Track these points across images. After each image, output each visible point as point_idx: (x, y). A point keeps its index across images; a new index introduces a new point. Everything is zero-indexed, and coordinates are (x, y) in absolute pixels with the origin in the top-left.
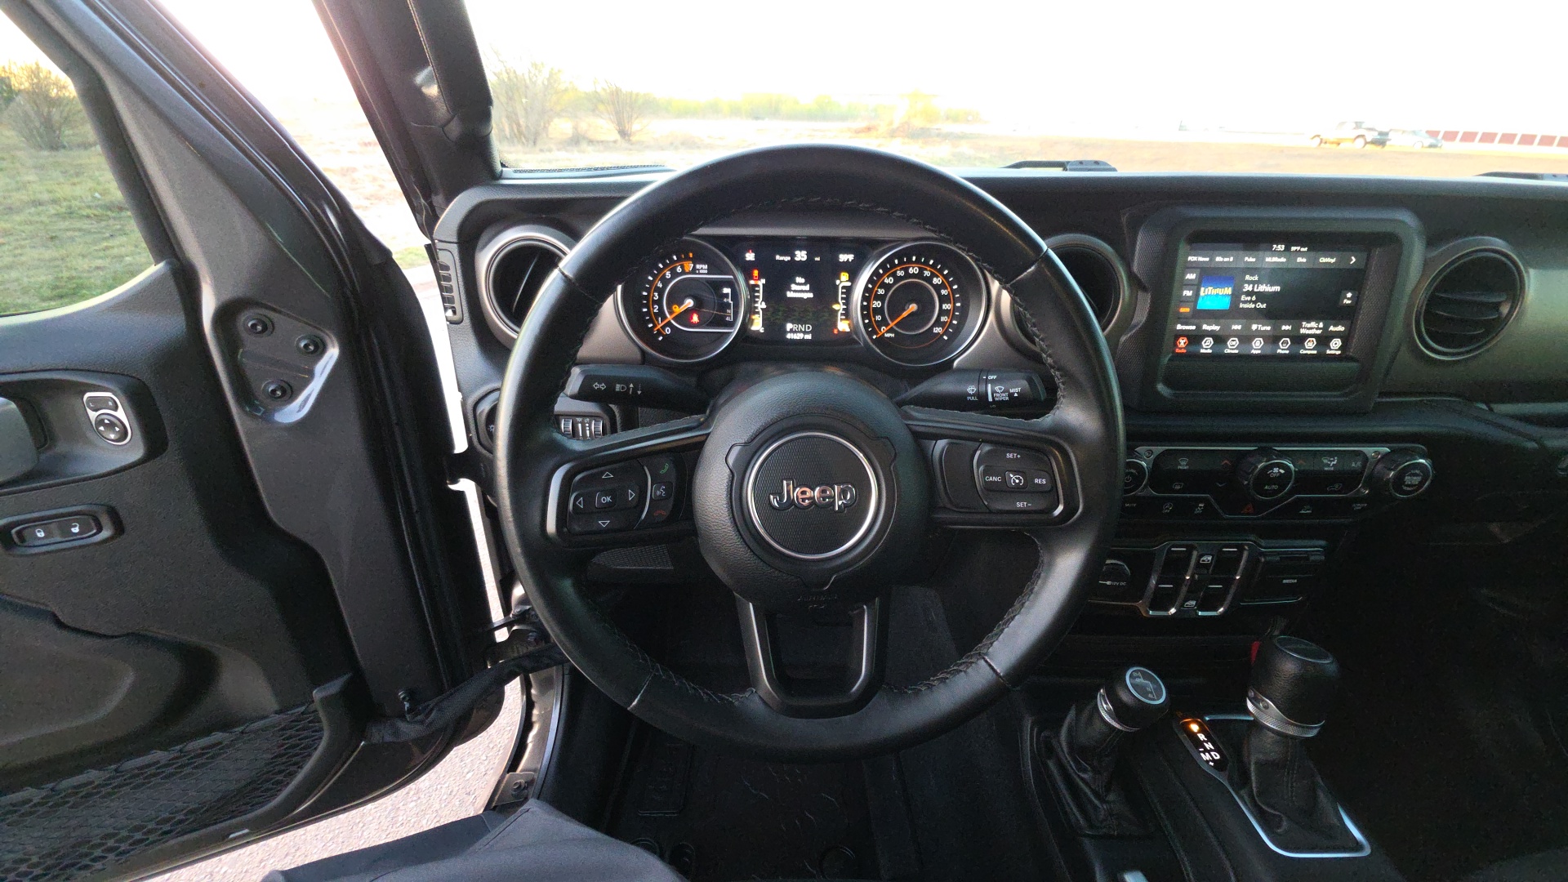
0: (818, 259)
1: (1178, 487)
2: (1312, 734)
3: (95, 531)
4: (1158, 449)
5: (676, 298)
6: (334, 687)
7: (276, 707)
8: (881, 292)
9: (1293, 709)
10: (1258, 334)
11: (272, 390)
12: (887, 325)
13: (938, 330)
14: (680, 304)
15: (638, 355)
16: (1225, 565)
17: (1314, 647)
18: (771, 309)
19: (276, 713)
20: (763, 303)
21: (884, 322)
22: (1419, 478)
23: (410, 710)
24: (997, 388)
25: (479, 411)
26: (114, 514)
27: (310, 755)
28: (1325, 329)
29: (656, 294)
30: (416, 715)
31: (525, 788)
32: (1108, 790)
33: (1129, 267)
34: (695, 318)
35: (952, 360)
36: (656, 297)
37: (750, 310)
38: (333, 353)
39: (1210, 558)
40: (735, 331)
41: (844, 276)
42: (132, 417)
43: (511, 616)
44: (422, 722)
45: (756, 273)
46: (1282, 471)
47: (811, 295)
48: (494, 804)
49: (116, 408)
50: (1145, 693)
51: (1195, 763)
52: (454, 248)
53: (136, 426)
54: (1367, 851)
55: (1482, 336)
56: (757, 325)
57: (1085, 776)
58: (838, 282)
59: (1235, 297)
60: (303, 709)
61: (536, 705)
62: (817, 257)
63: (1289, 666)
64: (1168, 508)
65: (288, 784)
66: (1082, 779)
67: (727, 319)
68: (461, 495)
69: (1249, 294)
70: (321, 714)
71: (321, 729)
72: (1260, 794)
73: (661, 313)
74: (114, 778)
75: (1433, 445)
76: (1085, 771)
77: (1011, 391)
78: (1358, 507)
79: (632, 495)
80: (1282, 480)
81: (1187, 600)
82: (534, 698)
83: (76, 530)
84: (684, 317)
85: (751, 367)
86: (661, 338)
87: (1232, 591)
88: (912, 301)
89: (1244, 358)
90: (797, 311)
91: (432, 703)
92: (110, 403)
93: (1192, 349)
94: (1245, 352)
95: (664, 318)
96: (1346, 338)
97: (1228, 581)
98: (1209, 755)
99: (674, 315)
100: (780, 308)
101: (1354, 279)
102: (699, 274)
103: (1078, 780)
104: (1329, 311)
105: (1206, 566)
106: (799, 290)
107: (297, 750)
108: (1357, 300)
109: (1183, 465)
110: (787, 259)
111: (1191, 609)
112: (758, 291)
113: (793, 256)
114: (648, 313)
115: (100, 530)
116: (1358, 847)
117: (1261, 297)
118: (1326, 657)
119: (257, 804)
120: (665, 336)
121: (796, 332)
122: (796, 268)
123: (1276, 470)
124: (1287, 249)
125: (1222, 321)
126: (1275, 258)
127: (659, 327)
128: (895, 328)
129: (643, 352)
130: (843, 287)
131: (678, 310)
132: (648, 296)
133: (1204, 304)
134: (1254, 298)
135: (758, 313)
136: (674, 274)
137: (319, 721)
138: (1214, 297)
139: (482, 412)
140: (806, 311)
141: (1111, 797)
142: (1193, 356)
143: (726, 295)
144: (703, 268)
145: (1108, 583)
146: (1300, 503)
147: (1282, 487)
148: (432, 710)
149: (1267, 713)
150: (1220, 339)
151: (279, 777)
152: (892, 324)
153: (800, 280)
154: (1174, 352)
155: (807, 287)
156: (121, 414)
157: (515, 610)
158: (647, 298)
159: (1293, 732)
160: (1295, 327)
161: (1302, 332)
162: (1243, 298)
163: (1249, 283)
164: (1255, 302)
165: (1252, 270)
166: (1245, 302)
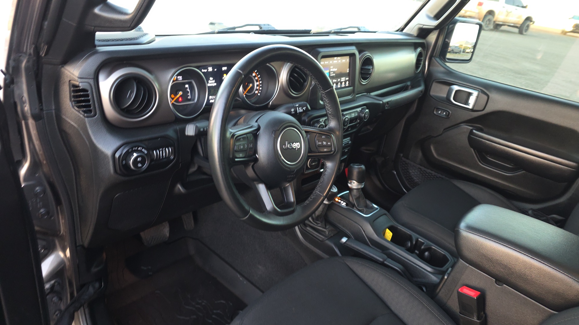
0: (216, 70)
2: (362, 187)
9: (359, 181)
13: (256, 92)
17: (358, 164)
22: (367, 115)
28: (345, 79)
32: (326, 226)
34: (181, 99)
35: (270, 102)
41: (225, 76)
47: (214, 84)
51: (341, 207)
54: (379, 209)
55: (369, 77)
57: (319, 225)
58: (223, 78)
63: (356, 170)
67: (189, 98)
69: (332, 71)
72: (358, 206)
75: (367, 106)
78: (357, 125)
80: (348, 121)
84: (177, 100)
90: (211, 91)
96: (349, 81)
98: (344, 204)
102: (178, 80)
104: (346, 74)
106: (211, 82)
108: (349, 70)
110: (206, 71)
113: (208, 70)
116: (377, 209)
117: (334, 72)
118: (362, 165)
121: (213, 99)
123: (346, 119)
124: (337, 58)
126: (336, 61)
129: (176, 116)
140: (215, 90)
141: (327, 227)
143: (187, 88)
144: (179, 78)
145: (314, 164)
147: (348, 123)
149: (354, 185)
152: (246, 92)
153: (211, 79)
155: (214, 81)
159: (360, 187)
160: (341, 80)
161: (342, 81)
162: (331, 73)
163: (332, 68)
164: (333, 74)
165: (332, 65)
166: (331, 74)
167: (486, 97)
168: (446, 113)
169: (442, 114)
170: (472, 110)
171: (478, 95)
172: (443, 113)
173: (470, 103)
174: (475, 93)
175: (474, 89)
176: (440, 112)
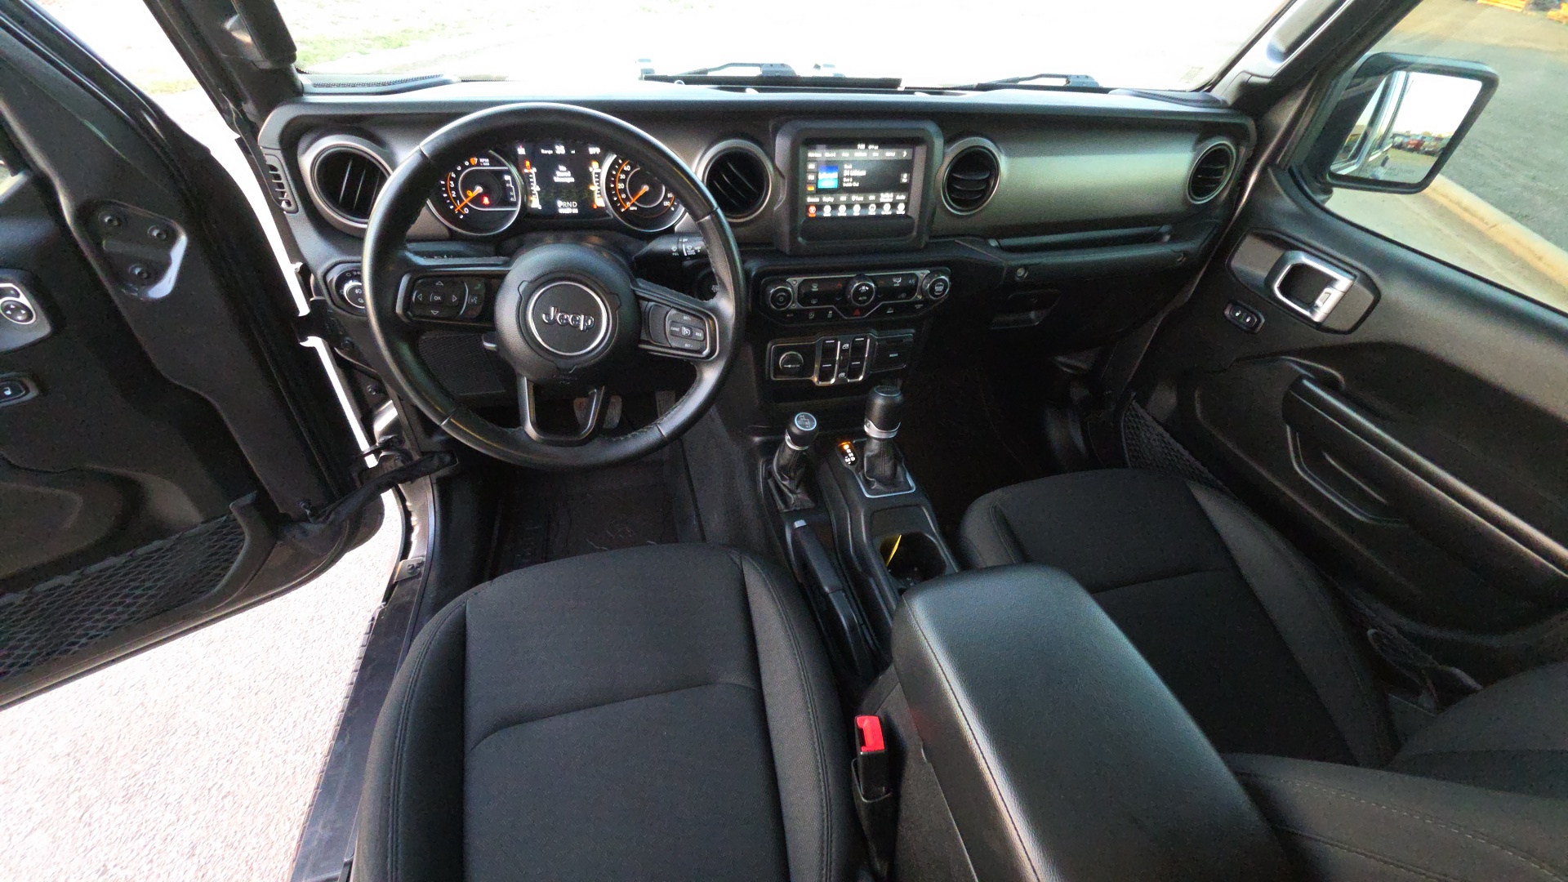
0: (573, 152)
1: (814, 302)
2: (892, 436)
3: (24, 392)
4: (800, 279)
5: (468, 184)
6: (248, 499)
7: (201, 520)
8: (623, 176)
9: (884, 425)
10: (856, 202)
11: (139, 273)
12: (630, 201)
14: (473, 190)
15: (446, 232)
16: (858, 349)
18: (544, 191)
19: (202, 523)
20: (538, 187)
21: (628, 199)
22: (942, 287)
23: (312, 515)
24: (688, 247)
25: (328, 280)
26: (35, 378)
27: (238, 554)
28: (894, 197)
29: (452, 182)
30: (318, 518)
31: (417, 567)
32: (797, 487)
33: (773, 160)
34: (486, 201)
35: (673, 226)
36: (453, 185)
37: (527, 192)
38: (183, 241)
39: (848, 345)
40: (517, 209)
41: (595, 164)
42: (33, 301)
43: (377, 444)
44: (324, 522)
45: (528, 163)
46: (867, 288)
47: (572, 180)
48: (395, 581)
49: (18, 295)
50: (804, 426)
51: (840, 463)
52: (279, 154)
53: (38, 307)
54: (917, 488)
55: (981, 199)
56: (535, 203)
57: (784, 483)
58: (591, 169)
59: (840, 179)
60: (225, 518)
61: (413, 513)
62: (573, 149)
63: (879, 402)
64: (812, 316)
65: (224, 576)
66: (784, 485)
67: (512, 199)
68: (313, 351)
69: (847, 177)
70: (240, 520)
71: (242, 533)
72: (867, 472)
73: (458, 197)
74: (80, 580)
75: (949, 267)
76: (785, 480)
77: (696, 248)
78: (918, 306)
79: (454, 299)
80: (869, 293)
81: (838, 373)
82: (410, 509)
83: (8, 393)
84: (477, 200)
85: (534, 235)
86: (462, 217)
87: (865, 364)
88: (643, 183)
89: (850, 219)
90: (564, 191)
91: (328, 509)
92: (12, 292)
93: (819, 214)
94: (850, 215)
95: (461, 201)
96: (907, 204)
97: (862, 359)
98: (850, 459)
99: (469, 199)
100: (551, 190)
101: (907, 166)
102: (483, 166)
103: (782, 486)
104: (896, 187)
105: (847, 350)
106: (563, 176)
107: (226, 550)
108: (910, 178)
109: (815, 288)
110: (550, 152)
111: (843, 379)
112: (532, 178)
113: (554, 150)
114: (448, 198)
115: (28, 391)
116: (910, 488)
117: (855, 179)
119: (203, 592)
120: (465, 215)
121: (566, 208)
122: (557, 160)
123: (863, 288)
124: (866, 147)
125: (834, 195)
126: (861, 152)
127: (458, 208)
128: (636, 203)
129: (449, 229)
130: (596, 173)
131: (471, 195)
132: (446, 184)
133: (822, 185)
134: (851, 180)
135: (535, 194)
136: (465, 167)
137: (240, 527)
138: (828, 180)
139: (331, 280)
140: (570, 192)
141: (799, 491)
142: (820, 219)
143: (508, 182)
144: (485, 161)
145: (789, 366)
146: (885, 307)
147: (869, 297)
148: (330, 513)
149: (872, 429)
150: (835, 207)
151: (217, 571)
152: (633, 200)
153: (562, 168)
154: (807, 216)
155: (569, 174)
156: (23, 299)
157: (379, 440)
158: (445, 186)
159: (884, 436)
160: (878, 197)
161: (882, 200)
162: (845, 180)
163: (847, 169)
164: (852, 182)
165: (848, 162)
166: (846, 182)
167: (1369, 297)
168: (1252, 320)
169: (1242, 320)
170: (1318, 326)
171: (1351, 287)
172: (1245, 320)
173: (1317, 307)
174: (1343, 282)
175: (1347, 269)
176: (1237, 314)
